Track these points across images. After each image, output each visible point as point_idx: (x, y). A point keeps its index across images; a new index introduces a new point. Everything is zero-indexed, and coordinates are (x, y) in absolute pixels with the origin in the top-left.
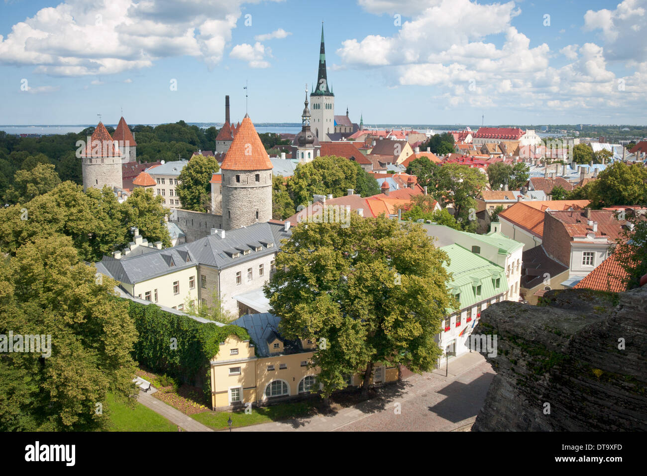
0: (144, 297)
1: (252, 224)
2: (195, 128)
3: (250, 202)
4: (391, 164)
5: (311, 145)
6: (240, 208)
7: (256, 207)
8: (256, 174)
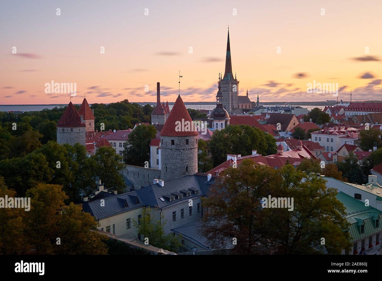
0: (105, 230)
1: (183, 176)
3: (182, 160)
4: (282, 131)
5: (223, 118)
6: (174, 164)
7: (186, 164)
8: (186, 139)
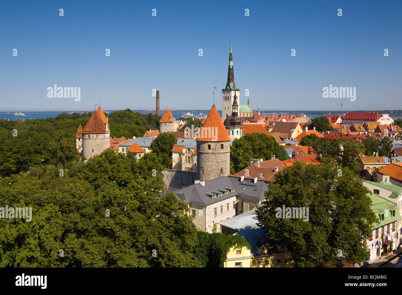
1: (218, 177)
2: (138, 114)
3: (217, 162)
4: (287, 139)
5: (239, 126)
6: (210, 166)
7: (221, 166)
8: (221, 144)
